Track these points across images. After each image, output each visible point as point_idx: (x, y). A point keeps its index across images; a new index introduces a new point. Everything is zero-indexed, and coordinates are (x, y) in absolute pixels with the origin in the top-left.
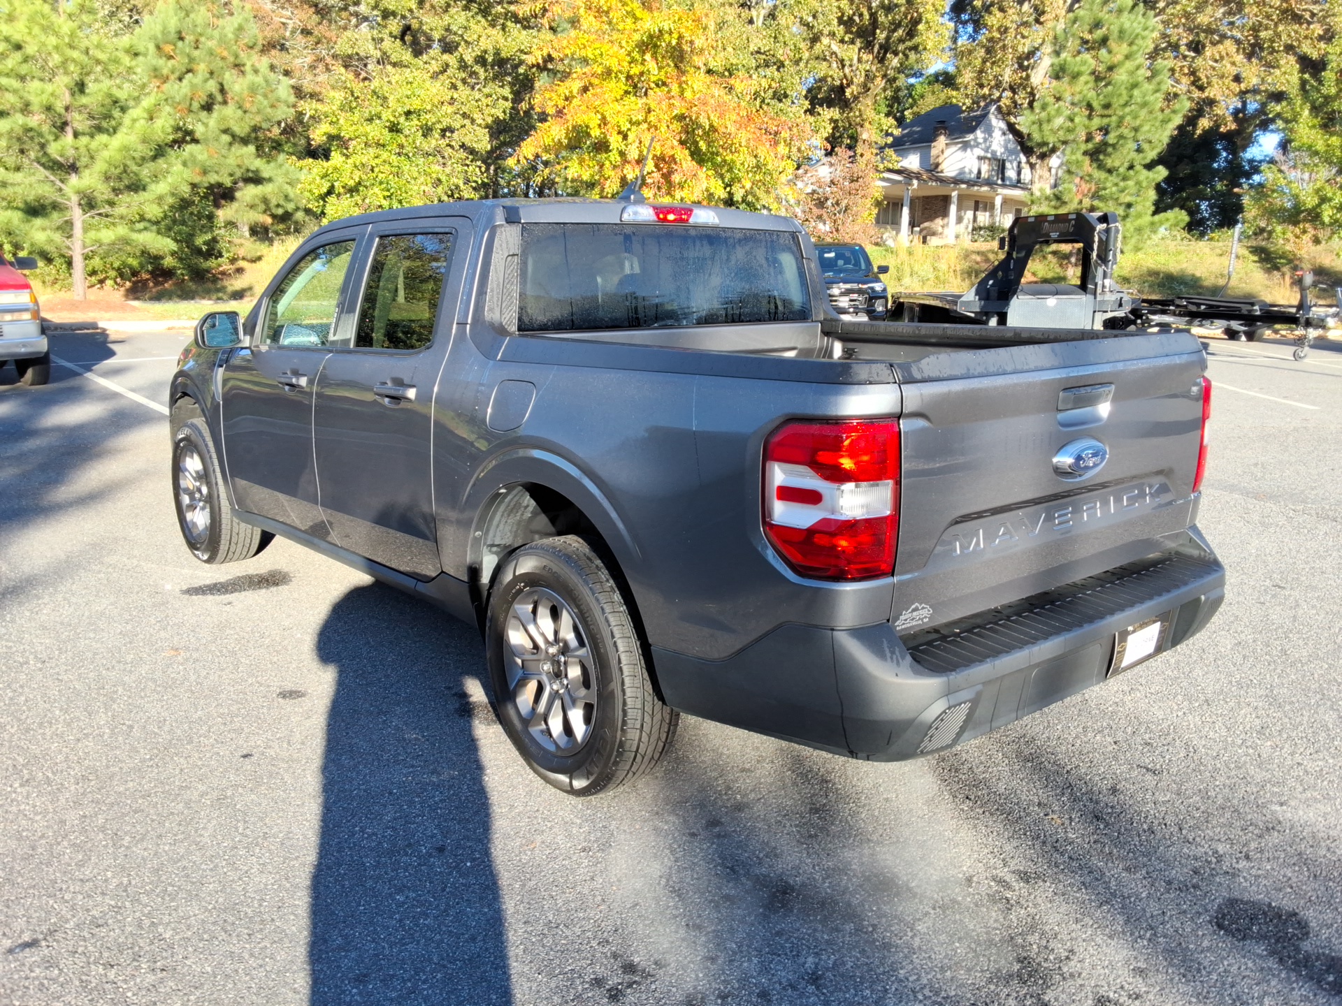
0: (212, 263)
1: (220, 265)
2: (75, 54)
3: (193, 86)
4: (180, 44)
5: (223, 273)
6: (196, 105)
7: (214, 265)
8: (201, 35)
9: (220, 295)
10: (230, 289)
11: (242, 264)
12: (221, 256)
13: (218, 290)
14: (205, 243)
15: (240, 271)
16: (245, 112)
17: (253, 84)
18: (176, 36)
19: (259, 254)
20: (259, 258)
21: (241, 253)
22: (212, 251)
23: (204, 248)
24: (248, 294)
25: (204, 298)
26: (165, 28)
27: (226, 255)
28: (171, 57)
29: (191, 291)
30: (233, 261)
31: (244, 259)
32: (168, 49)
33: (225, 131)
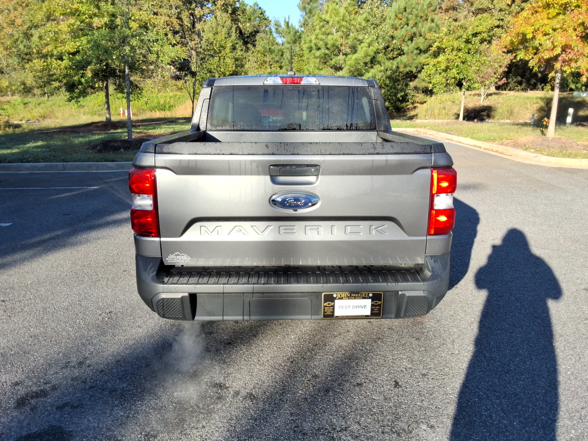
0: (404, 104)
1: (407, 105)
2: (344, 23)
3: (407, 30)
4: (404, 13)
5: (408, 109)
6: (407, 38)
7: (404, 106)
8: (413, 8)
9: (404, 118)
10: (409, 115)
11: (416, 105)
12: (408, 102)
13: (404, 116)
14: (401, 96)
15: (415, 108)
16: (426, 39)
17: (430, 27)
18: (403, 10)
19: (425, 100)
20: (425, 102)
21: (417, 100)
22: (404, 99)
23: (401, 98)
24: (415, 117)
25: (398, 119)
26: (399, 7)
27: (410, 101)
28: (401, 19)
29: (394, 116)
30: (413, 103)
31: (418, 103)
32: (400, 16)
33: (417, 49)
